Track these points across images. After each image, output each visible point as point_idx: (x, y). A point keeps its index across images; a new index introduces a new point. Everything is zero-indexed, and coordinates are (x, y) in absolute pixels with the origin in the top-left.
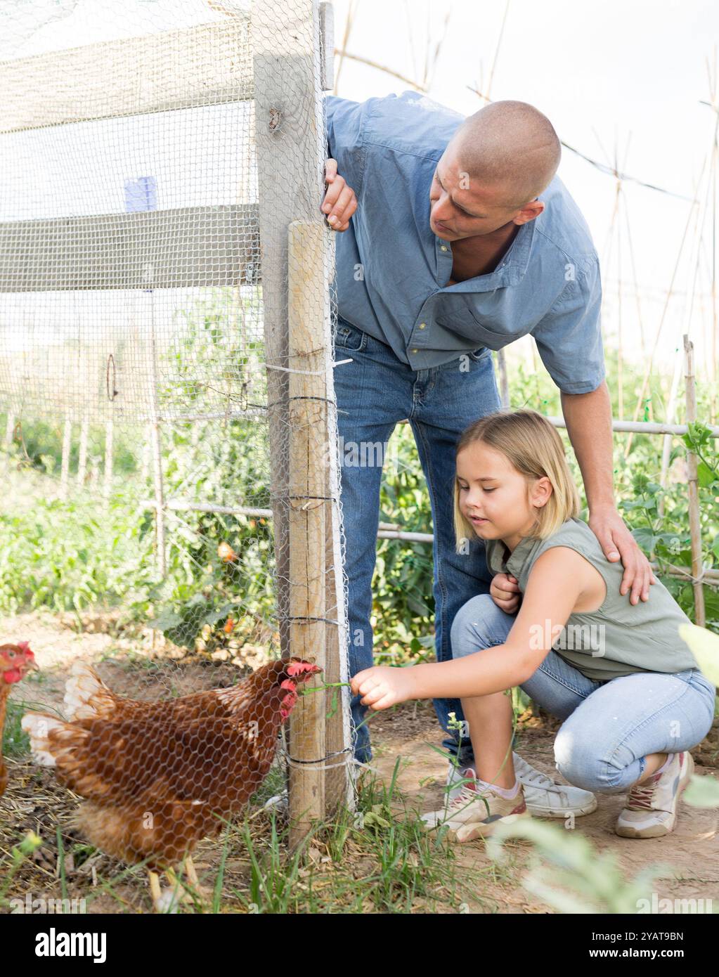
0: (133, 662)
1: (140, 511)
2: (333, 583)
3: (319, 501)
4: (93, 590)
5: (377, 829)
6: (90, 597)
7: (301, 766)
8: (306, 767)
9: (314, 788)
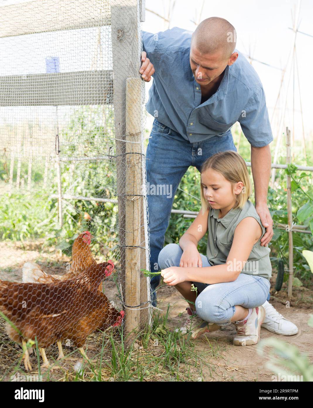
0: (49, 263)
1: (50, 199)
2: (144, 232)
3: (139, 197)
4: (29, 232)
5: (161, 334)
6: (27, 235)
7: (130, 309)
8: (133, 309)
9: (135, 318)
